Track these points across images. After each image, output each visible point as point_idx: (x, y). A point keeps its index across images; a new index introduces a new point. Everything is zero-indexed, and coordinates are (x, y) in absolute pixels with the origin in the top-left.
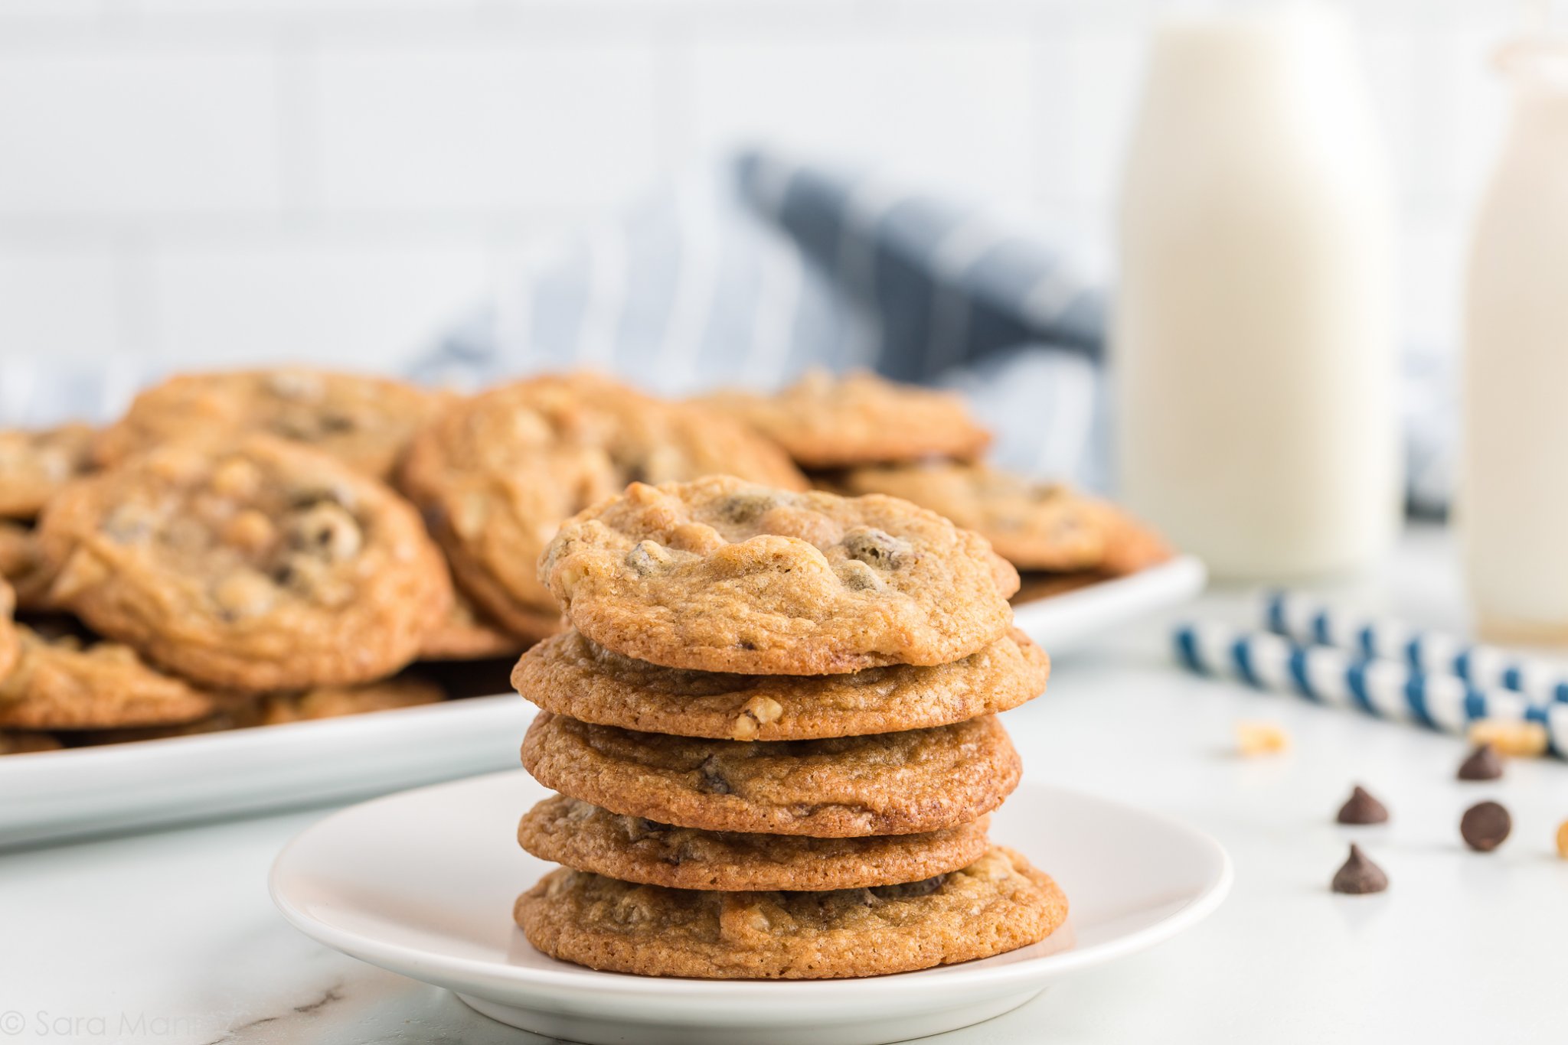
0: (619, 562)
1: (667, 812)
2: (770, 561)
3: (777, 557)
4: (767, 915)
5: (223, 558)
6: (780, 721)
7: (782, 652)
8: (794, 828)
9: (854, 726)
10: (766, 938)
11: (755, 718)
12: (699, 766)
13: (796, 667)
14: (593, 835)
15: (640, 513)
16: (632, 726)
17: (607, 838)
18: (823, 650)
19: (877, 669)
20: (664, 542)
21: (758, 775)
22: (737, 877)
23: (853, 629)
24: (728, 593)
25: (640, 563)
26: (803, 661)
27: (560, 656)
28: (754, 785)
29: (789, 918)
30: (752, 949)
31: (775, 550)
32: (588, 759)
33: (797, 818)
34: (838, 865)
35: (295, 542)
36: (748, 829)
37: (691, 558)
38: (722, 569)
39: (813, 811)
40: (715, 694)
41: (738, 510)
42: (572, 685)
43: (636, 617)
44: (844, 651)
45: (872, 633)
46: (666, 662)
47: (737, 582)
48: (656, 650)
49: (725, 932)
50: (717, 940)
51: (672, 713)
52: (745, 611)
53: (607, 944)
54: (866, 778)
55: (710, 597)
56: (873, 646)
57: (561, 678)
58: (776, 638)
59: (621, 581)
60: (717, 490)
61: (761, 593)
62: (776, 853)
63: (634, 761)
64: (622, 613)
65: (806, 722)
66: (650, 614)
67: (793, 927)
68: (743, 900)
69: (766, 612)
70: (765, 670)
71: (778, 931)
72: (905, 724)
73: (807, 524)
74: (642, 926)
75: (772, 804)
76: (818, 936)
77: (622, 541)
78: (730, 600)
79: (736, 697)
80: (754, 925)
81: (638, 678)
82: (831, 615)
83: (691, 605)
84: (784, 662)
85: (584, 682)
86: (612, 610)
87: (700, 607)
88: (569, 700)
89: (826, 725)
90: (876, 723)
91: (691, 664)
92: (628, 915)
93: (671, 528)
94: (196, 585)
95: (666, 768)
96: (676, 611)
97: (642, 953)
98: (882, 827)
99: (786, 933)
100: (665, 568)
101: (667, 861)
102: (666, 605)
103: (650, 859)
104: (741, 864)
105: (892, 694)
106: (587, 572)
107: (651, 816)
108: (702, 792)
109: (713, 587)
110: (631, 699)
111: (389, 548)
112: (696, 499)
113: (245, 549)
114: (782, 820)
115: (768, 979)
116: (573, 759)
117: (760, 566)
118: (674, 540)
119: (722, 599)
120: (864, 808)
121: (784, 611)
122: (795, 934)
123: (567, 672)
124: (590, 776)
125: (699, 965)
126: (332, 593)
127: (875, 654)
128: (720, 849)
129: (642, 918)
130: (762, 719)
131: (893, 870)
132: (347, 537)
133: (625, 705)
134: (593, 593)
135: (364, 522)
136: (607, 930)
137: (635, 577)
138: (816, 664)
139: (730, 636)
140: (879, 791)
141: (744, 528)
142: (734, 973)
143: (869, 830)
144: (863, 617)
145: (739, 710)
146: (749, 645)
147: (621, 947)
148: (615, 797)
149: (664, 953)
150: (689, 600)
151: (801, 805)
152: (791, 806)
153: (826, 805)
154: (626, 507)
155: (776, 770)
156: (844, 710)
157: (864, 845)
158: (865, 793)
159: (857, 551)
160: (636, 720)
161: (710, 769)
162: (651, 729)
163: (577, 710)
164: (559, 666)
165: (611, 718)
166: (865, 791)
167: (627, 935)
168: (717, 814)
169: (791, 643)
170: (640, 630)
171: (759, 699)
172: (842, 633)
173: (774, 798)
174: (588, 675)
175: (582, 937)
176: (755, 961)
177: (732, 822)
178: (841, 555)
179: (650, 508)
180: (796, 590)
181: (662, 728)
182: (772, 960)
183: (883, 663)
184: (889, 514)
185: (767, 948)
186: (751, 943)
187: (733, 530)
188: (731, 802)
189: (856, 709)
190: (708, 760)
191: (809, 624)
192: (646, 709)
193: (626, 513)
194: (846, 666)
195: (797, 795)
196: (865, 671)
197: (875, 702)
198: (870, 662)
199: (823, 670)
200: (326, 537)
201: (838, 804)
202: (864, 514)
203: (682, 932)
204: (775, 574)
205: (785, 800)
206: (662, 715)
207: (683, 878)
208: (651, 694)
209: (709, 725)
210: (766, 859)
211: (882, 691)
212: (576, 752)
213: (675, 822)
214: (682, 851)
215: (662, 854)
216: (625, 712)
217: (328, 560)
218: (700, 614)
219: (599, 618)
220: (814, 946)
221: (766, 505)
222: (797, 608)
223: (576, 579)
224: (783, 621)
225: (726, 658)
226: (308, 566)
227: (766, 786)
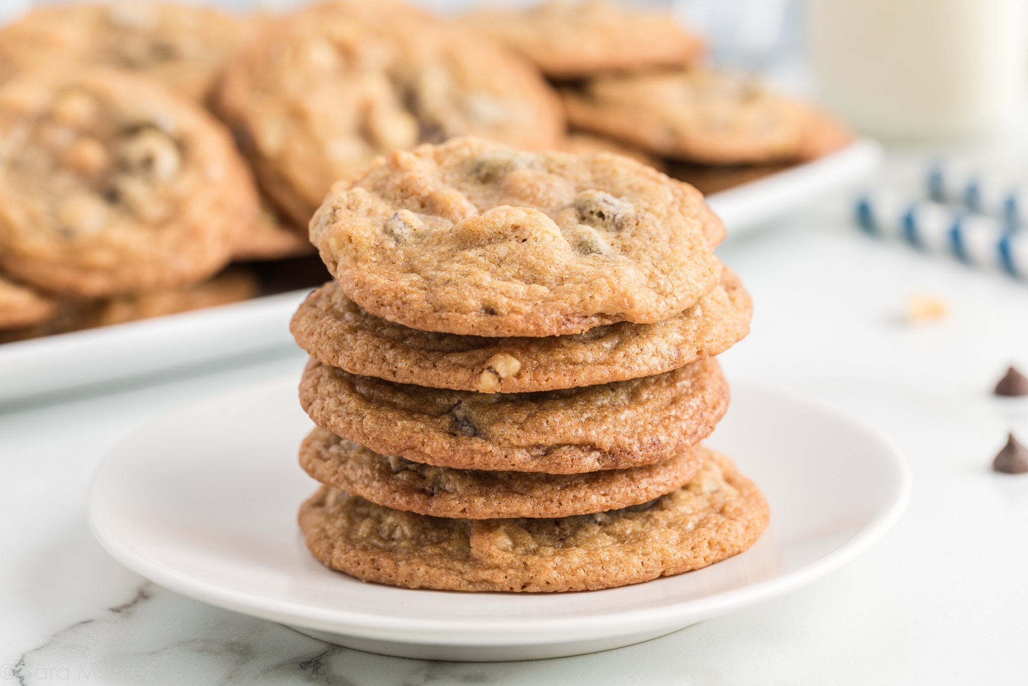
0: (378, 231)
1: (422, 453)
2: (509, 232)
3: (515, 228)
4: (511, 536)
5: (63, 181)
6: (518, 376)
7: (520, 317)
8: (532, 466)
9: (583, 379)
10: (509, 557)
11: (496, 373)
12: (450, 411)
13: (531, 331)
14: (360, 464)
15: (398, 180)
16: (390, 378)
17: (372, 469)
18: (555, 315)
19: (603, 327)
20: (417, 206)
21: (500, 420)
22: (483, 507)
23: (581, 294)
24: (472, 262)
25: (397, 231)
26: (537, 325)
27: (330, 309)
28: (497, 429)
29: (529, 537)
30: (498, 567)
31: (513, 221)
32: (353, 404)
33: (535, 458)
34: (571, 495)
35: (123, 166)
36: (492, 467)
37: (444, 225)
38: (468, 239)
39: (549, 451)
40: (462, 351)
41: (484, 171)
42: (340, 339)
43: (392, 285)
44: (574, 314)
45: (598, 298)
46: (419, 326)
47: (480, 251)
48: (409, 316)
49: (474, 551)
50: (467, 558)
51: (425, 368)
52: (486, 279)
53: (373, 560)
54: (595, 420)
55: (456, 266)
56: (599, 309)
57: (330, 332)
58: (514, 304)
59: (379, 248)
60: (466, 152)
61: (501, 262)
62: (517, 485)
63: (394, 406)
64: (380, 280)
65: (542, 377)
66: (404, 282)
67: (533, 546)
68: (489, 526)
69: (505, 279)
70: (505, 333)
71: (520, 550)
72: (628, 375)
73: (542, 187)
74: (403, 544)
75: (512, 446)
76: (555, 555)
77: (383, 208)
78: (474, 269)
79: (480, 354)
81: (395, 333)
82: (562, 280)
83: (440, 274)
84: (521, 326)
85: (349, 337)
86: (370, 278)
87: (447, 276)
88: (336, 353)
89: (558, 379)
90: (602, 375)
91: (440, 328)
92: (392, 532)
93: (425, 193)
94: (40, 206)
95: (421, 412)
96: (427, 279)
97: (404, 569)
98: (608, 463)
99: (527, 552)
100: (419, 236)
101: (423, 491)
102: (418, 272)
103: (408, 490)
104: (486, 495)
105: (616, 348)
106: (350, 240)
107: (408, 456)
108: (453, 435)
109: (460, 255)
110: (390, 355)
111: (202, 170)
112: (449, 161)
113: (81, 172)
114: (521, 460)
115: (511, 592)
116: (341, 403)
117: (500, 236)
118: (428, 205)
119: (466, 268)
120: (593, 447)
121: (521, 278)
122: (535, 552)
123: (335, 327)
124: (355, 420)
125: (452, 580)
126: (154, 211)
127: (602, 315)
128: (468, 482)
129: (404, 536)
130: (503, 375)
131: (618, 496)
132: (167, 161)
133: (384, 359)
134: (356, 259)
135: (183, 146)
136: (374, 546)
137: (392, 244)
138: (549, 327)
139: (473, 303)
140: (605, 432)
141: (489, 189)
142: (483, 587)
143: (597, 466)
144: (590, 283)
145: (482, 366)
146: (490, 311)
147: (385, 563)
148: (377, 439)
149: (422, 569)
150: (438, 269)
151: (538, 446)
152: (529, 448)
153: (560, 446)
154: (387, 172)
155: (516, 416)
156: (575, 364)
157: (593, 478)
158: (594, 434)
159: (586, 213)
160: (394, 373)
161: (459, 413)
162: (407, 381)
163: (343, 362)
164: (328, 321)
165: (372, 370)
166: (593, 433)
167: (390, 552)
168: (465, 455)
169: (527, 309)
170: (396, 297)
171: (500, 356)
172: (572, 298)
173: (515, 441)
174: (353, 330)
175: (352, 553)
176: (500, 578)
177: (478, 463)
178: (571, 217)
179: (407, 175)
180: (532, 259)
181: (416, 381)
182: (515, 577)
183: (608, 322)
184: (614, 172)
185: (511, 566)
186: (497, 562)
187: (478, 191)
188: (477, 444)
189: (585, 363)
190: (457, 406)
191: (543, 290)
192: (402, 364)
193: (386, 178)
194: (576, 327)
195: (534, 438)
196: (593, 330)
197: (602, 356)
198: (596, 322)
199: (555, 332)
200: (148, 162)
201: (571, 445)
202: (593, 172)
203: (437, 551)
204: (513, 244)
205: (524, 442)
206: (416, 370)
207: (437, 508)
208: (407, 350)
209: (458, 379)
211: (608, 345)
212: (344, 397)
213: (429, 461)
214: (436, 483)
215: (419, 485)
216: (385, 367)
217: (151, 181)
218: (447, 282)
219: (360, 284)
220: (551, 565)
221: (508, 167)
222: (533, 276)
223: (342, 246)
224: (520, 288)
225: (470, 322)
226: (135, 188)
227: (507, 430)
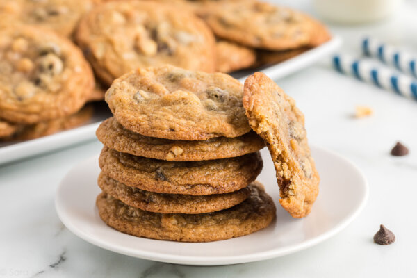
0: (131, 98)
1: (144, 186)
2: (181, 101)
3: (183, 99)
4: (177, 220)
5: (17, 76)
6: (182, 155)
7: (183, 133)
8: (186, 192)
9: (206, 157)
10: (176, 227)
11: (173, 154)
12: (155, 170)
13: (187, 138)
14: (121, 188)
15: (139, 79)
16: (133, 154)
17: (126, 190)
18: (197, 132)
19: (214, 138)
20: (146, 89)
21: (174, 174)
22: (167, 209)
23: (207, 125)
24: (166, 111)
25: (138, 98)
26: (190, 136)
27: (112, 127)
28: (173, 178)
29: (184, 220)
30: (171, 231)
31: (183, 96)
32: (119, 167)
33: (187, 189)
34: (200, 206)
35: (40, 69)
36: (171, 192)
37: (156, 97)
38: (165, 102)
39: (193, 187)
40: (161, 145)
41: (172, 77)
42: (115, 138)
43: (136, 118)
44: (204, 132)
45: (213, 127)
46: (145, 134)
47: (170, 107)
48: (142, 130)
49: (163, 225)
50: (160, 226)
51: (146, 150)
52: (171, 118)
53: (124, 225)
54: (210, 175)
55: (160, 112)
56: (213, 131)
57: (111, 136)
58: (182, 128)
59: (131, 104)
60: (166, 70)
61: (177, 111)
62: (180, 201)
63: (135, 168)
64: (131, 117)
65: (191, 156)
66: (140, 117)
67: (185, 224)
68: (169, 216)
69: (179, 118)
70: (177, 138)
71: (180, 225)
72: (223, 157)
73: (195, 84)
74: (136, 219)
75: (179, 185)
76: (193, 228)
77: (133, 89)
78: (167, 114)
79: (168, 146)
80: (171, 224)
81: (136, 137)
82: (200, 120)
83: (154, 115)
84: (184, 136)
85: (118, 138)
86: (128, 115)
87: (156, 116)
88: (113, 143)
89: (197, 156)
90: (214, 156)
91: (153, 135)
92: (132, 213)
93: (149, 85)
94: (9, 88)
95: (145, 171)
96: (149, 117)
97: (136, 229)
98: (215, 191)
99: (182, 226)
100: (146, 100)
101: (144, 201)
102: (146, 114)
103: (139, 200)
104: (168, 204)
105: (219, 146)
106: (120, 101)
107: (139, 187)
108: (156, 180)
109: (162, 108)
110: (134, 145)
111: (72, 69)
112: (159, 73)
113: (24, 71)
114: (182, 190)
115: (176, 241)
116: (114, 167)
117: (178, 102)
118: (151, 89)
119: (164, 113)
120: (209, 185)
121: (185, 118)
122: (186, 226)
123: (113, 134)
124: (120, 173)
125: (154, 235)
126: (54, 87)
127: (214, 133)
128: (162, 199)
129: (136, 215)
130: (176, 154)
131: (218, 206)
132: (58, 65)
133: (131, 146)
134: (122, 108)
135: (63, 58)
136: (125, 219)
137: (136, 103)
138: (194, 137)
139: (166, 126)
140: (214, 180)
141: (174, 84)
142: (166, 238)
143: (211, 193)
144: (210, 121)
145: (168, 150)
146: (172, 130)
147: (129, 226)
148: (128, 181)
149: (143, 230)
150: (153, 113)
151: (189, 185)
152: (185, 185)
153: (197, 185)
154: (135, 76)
155: (180, 173)
156: (203, 151)
157: (209, 198)
159: (211, 95)
160: (135, 152)
161: (159, 171)
162: (139, 155)
163: (116, 147)
164: (111, 131)
165: (127, 150)
166: (210, 180)
167: (131, 222)
168: (161, 187)
169: (186, 130)
170: (137, 123)
171: (175, 147)
172: (203, 126)
173: (180, 183)
174: (120, 135)
175: (116, 221)
176: (172, 236)
177: (166, 191)
178: (205, 96)
179: (143, 78)
180: (189, 111)
181: (143, 155)
182: (178, 235)
183: (217, 136)
184: (222, 80)
185: (176, 231)
186: (171, 229)
187: (170, 85)
188: (165, 183)
189: (207, 151)
190: (158, 168)
191: (193, 123)
192: (138, 149)
193: (135, 78)
194: (204, 137)
195: (187, 182)
196: (211, 139)
197: (214, 149)
198: (212, 136)
199: (196, 139)
200: (51, 67)
201: (201, 184)
202: (214, 79)
203: (148, 223)
204: (182, 105)
205: (183, 183)
206: (143, 151)
207: (149, 208)
208: (140, 144)
209: (158, 155)
210: (177, 203)
211: (216, 145)
212: (116, 164)
213: (147, 190)
214: (150, 198)
215: (143, 199)
216: (131, 149)
217: (52, 75)
218: (157, 118)
219: (124, 118)
220: (191, 232)
221: (182, 76)
222: (189, 117)
223: (117, 103)
224: (184, 121)
225: (165, 133)
226: (46, 78)
227: (177, 178)
